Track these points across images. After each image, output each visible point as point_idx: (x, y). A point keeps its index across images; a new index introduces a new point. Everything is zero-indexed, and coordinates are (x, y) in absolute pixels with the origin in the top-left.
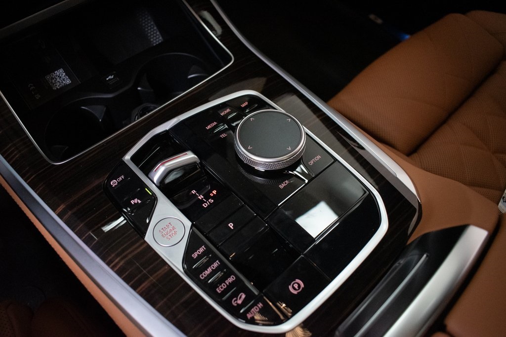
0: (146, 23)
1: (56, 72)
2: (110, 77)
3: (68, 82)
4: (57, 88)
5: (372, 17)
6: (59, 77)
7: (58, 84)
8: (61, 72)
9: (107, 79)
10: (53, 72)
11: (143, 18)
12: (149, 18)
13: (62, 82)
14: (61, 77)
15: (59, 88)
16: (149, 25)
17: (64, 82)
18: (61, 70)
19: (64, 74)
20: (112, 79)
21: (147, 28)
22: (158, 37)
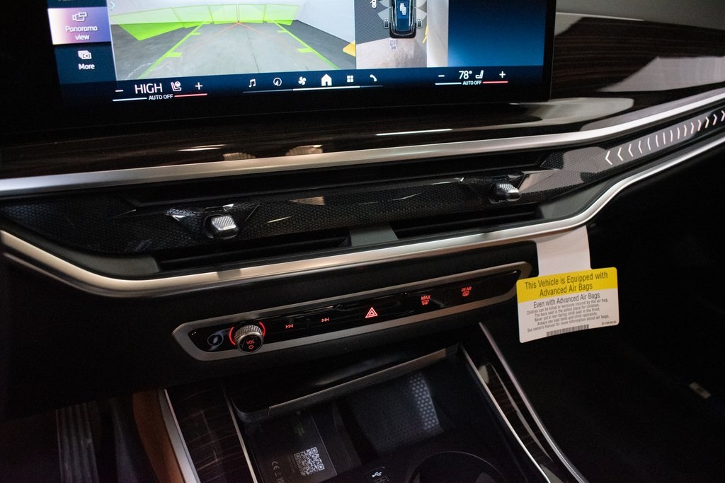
0: (421, 394)
1: (308, 451)
2: (377, 474)
3: (321, 467)
4: (306, 474)
5: (694, 386)
6: (311, 458)
7: (308, 469)
8: (313, 452)
9: (373, 476)
10: (305, 449)
11: (415, 380)
12: (423, 381)
13: (314, 467)
14: (312, 460)
15: (308, 473)
16: (424, 397)
17: (316, 466)
18: (315, 450)
19: (318, 455)
20: (379, 477)
21: (420, 401)
22: (431, 414)
